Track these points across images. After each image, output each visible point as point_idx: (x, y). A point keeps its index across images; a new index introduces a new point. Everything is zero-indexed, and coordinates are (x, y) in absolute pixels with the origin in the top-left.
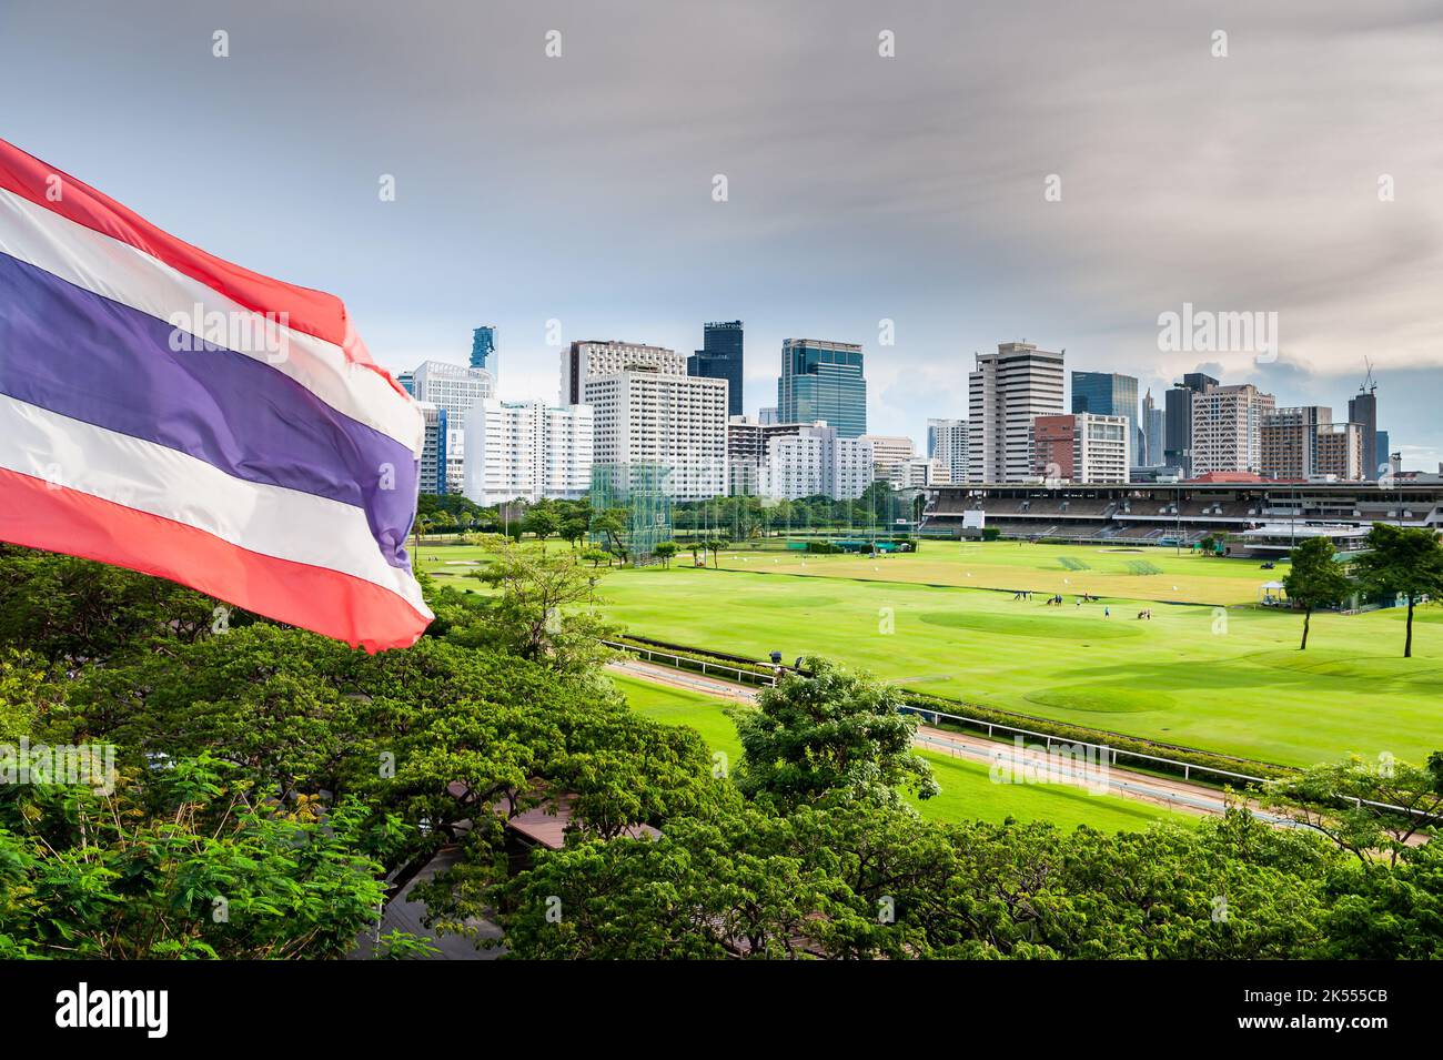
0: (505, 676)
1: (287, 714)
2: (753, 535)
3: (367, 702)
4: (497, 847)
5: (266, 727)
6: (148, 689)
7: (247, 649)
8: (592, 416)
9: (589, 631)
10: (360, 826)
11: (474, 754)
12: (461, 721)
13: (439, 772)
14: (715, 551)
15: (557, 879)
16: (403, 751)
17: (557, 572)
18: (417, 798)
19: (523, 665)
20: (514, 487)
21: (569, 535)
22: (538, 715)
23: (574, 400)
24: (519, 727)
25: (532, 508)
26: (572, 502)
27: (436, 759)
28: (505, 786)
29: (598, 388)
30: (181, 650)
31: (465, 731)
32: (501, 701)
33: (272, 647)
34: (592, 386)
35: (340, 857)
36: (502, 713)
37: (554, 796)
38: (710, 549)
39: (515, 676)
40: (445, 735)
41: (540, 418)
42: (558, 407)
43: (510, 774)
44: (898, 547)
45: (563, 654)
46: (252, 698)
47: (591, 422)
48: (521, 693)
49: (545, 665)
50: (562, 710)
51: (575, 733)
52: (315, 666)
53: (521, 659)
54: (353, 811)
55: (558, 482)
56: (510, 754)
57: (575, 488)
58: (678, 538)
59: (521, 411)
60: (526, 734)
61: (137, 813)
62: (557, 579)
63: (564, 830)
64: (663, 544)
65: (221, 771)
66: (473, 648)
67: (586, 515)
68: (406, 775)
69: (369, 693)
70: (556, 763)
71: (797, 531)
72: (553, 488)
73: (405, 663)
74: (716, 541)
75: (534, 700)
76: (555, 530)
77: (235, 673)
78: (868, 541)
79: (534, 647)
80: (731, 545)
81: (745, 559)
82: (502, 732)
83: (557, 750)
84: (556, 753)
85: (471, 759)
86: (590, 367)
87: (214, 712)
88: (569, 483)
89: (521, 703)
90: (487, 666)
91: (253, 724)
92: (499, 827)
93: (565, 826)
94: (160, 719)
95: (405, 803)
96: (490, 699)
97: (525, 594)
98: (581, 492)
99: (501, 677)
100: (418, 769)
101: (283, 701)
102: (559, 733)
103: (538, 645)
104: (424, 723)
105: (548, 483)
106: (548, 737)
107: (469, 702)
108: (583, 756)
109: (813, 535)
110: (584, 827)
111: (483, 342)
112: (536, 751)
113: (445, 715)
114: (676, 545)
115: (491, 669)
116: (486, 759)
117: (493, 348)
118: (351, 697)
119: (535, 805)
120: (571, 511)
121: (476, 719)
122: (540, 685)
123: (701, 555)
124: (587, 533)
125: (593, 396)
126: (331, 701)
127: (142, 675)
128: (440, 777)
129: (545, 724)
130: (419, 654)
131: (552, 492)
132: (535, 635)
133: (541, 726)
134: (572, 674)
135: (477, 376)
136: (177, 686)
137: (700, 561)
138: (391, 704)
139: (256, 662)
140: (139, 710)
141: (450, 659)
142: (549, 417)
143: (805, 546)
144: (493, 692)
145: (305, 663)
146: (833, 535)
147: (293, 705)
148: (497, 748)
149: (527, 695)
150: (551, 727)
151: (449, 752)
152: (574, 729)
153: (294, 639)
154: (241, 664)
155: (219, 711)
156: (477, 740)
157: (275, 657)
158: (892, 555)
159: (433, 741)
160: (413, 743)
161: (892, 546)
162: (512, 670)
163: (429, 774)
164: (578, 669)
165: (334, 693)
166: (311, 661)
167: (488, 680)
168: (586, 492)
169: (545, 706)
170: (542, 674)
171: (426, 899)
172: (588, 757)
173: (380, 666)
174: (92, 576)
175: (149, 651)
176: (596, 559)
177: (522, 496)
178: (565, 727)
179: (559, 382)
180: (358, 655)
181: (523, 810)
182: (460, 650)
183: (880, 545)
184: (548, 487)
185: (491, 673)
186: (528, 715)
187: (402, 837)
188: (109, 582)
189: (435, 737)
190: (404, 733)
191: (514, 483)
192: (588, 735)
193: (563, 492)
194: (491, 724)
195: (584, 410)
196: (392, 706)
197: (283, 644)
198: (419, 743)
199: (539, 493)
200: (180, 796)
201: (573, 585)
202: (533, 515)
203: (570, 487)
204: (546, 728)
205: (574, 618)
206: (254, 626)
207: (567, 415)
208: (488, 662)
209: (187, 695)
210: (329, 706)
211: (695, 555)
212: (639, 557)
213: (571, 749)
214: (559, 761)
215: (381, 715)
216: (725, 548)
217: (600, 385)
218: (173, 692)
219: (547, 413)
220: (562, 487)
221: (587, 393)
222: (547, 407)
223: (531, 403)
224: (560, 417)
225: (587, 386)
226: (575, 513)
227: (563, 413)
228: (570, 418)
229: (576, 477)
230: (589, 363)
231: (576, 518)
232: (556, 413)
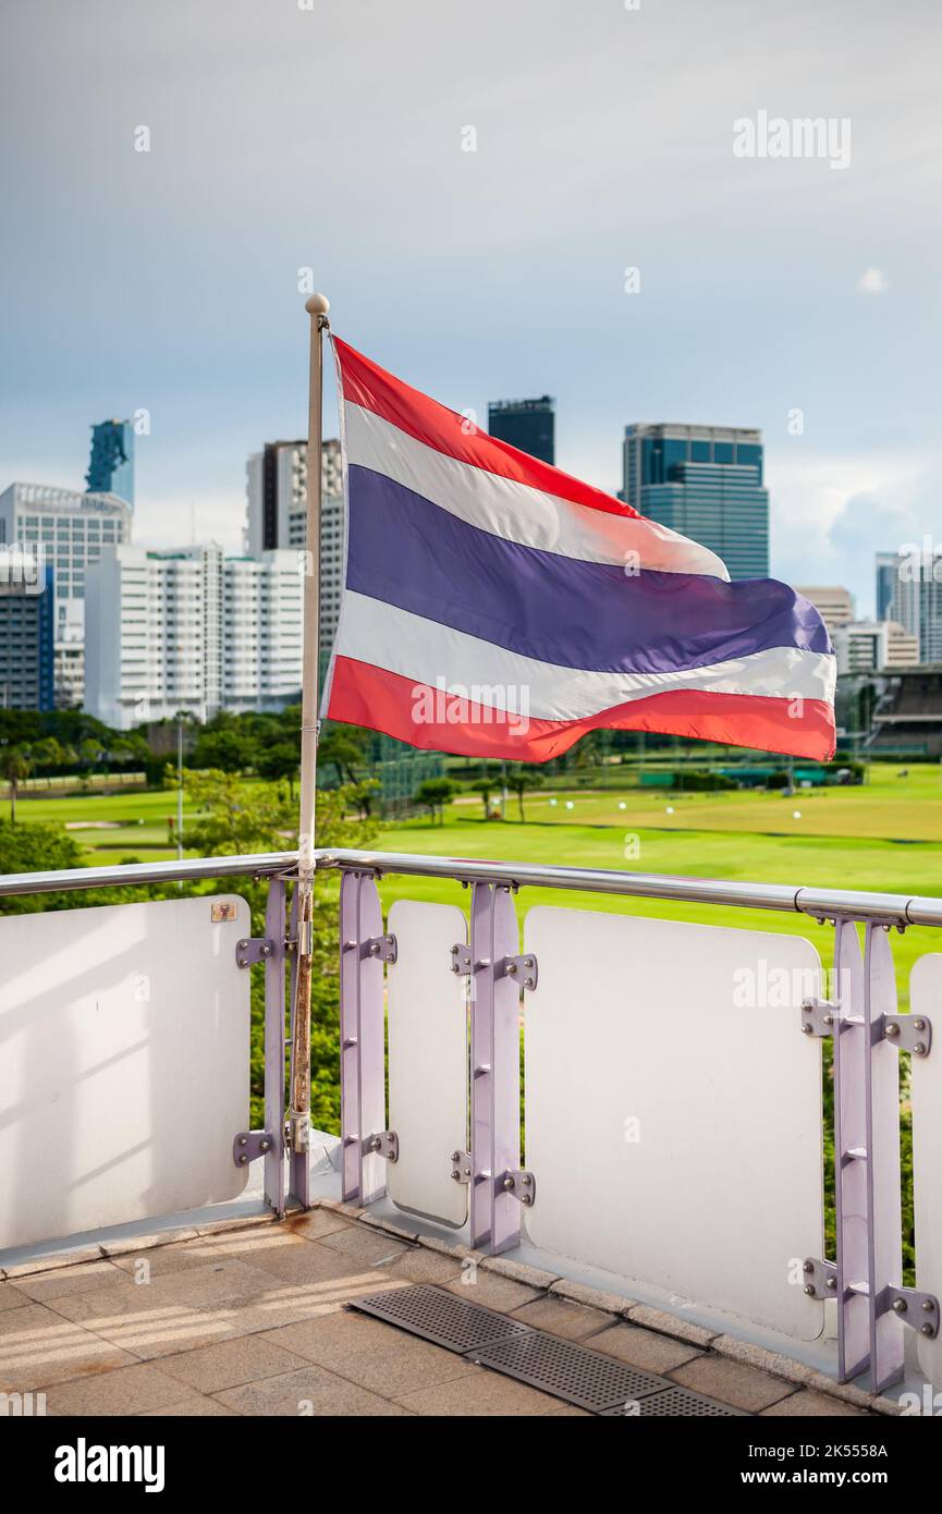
2: (581, 763)
8: (301, 568)
14: (520, 791)
20: (171, 694)
23: (270, 542)
25: (205, 730)
26: (270, 716)
34: (300, 517)
38: (511, 788)
41: (213, 575)
42: (241, 554)
44: (831, 777)
47: (301, 580)
55: (247, 683)
57: (274, 692)
58: (453, 772)
59: (181, 565)
64: (431, 783)
71: (654, 755)
72: (238, 692)
74: (519, 775)
76: (249, 764)
78: (778, 768)
80: (547, 781)
81: (570, 805)
86: (296, 485)
88: (264, 685)
105: (228, 686)
109: (683, 760)
111: (109, 446)
114: (452, 783)
117: (124, 458)
120: (275, 732)
123: (495, 800)
125: (302, 534)
131: (234, 700)
135: (101, 507)
137: (493, 809)
142: (228, 573)
143: (669, 780)
146: (719, 759)
158: (823, 790)
161: (819, 776)
177: (186, 708)
179: (245, 512)
183: (801, 774)
184: (228, 693)
191: (170, 687)
193: (252, 700)
195: (289, 561)
199: (213, 702)
202: (211, 741)
203: (265, 692)
207: (260, 568)
211: (486, 799)
212: (390, 807)
216: (536, 786)
219: (225, 566)
220: (252, 692)
221: (292, 530)
222: (225, 555)
223: (198, 549)
224: (247, 573)
225: (292, 518)
226: (281, 735)
227: (252, 567)
228: (264, 574)
229: (276, 674)
230: (296, 478)
231: (283, 742)
232: (240, 566)
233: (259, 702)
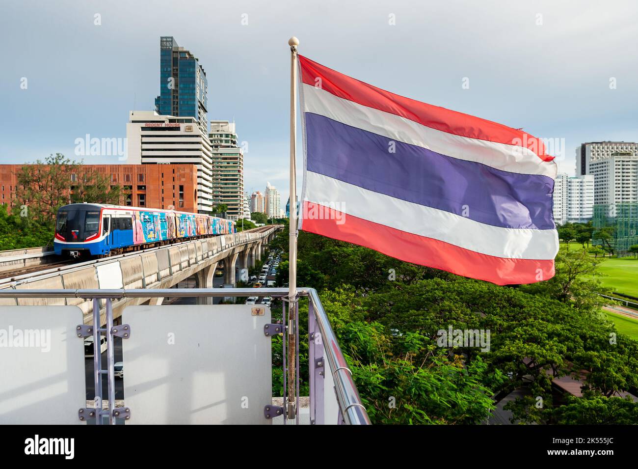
0: (550, 309)
1: (448, 319)
3: (484, 317)
4: (548, 391)
5: (440, 323)
6: (392, 303)
7: (432, 289)
8: (593, 180)
9: (594, 289)
10: (483, 373)
11: (536, 345)
12: (530, 329)
13: (520, 353)
15: (581, 412)
16: (501, 340)
17: (576, 259)
18: (509, 363)
19: (559, 305)
21: (581, 240)
22: (569, 330)
23: (583, 172)
24: (559, 335)
25: (561, 228)
26: (582, 224)
27: (517, 346)
28: (552, 362)
29: (597, 166)
30: (406, 288)
31: (531, 334)
32: (548, 321)
33: (442, 289)
34: (593, 165)
35: (475, 385)
36: (550, 327)
37: (577, 371)
39: (555, 310)
40: (521, 335)
41: (565, 183)
42: (574, 177)
43: (554, 358)
45: (579, 301)
46: (435, 310)
47: (593, 184)
48: (558, 318)
49: (570, 304)
50: (580, 328)
51: (589, 340)
52: (460, 298)
53: (559, 301)
54: (480, 366)
55: (575, 214)
56: (555, 348)
57: (584, 217)
60: (563, 339)
61: (391, 354)
62: (577, 263)
63: (581, 387)
64: (633, 246)
65: (422, 340)
66: (534, 294)
67: (591, 231)
68: (503, 352)
69: (484, 312)
70: (579, 355)
72: (573, 217)
73: (501, 300)
75: (565, 322)
76: (574, 238)
77: (427, 299)
79: (564, 296)
82: (550, 336)
83: (579, 348)
84: (578, 350)
85: (535, 347)
86: (593, 156)
87: (418, 315)
88: (581, 215)
89: (558, 323)
90: (541, 304)
91: (434, 322)
92: (549, 382)
93: (582, 386)
94: (397, 316)
95: (503, 364)
96: (543, 319)
97: (560, 269)
98: (587, 219)
99: (548, 309)
100: (509, 349)
101: (447, 313)
102: (580, 340)
103: (566, 294)
104: (510, 328)
105: (569, 215)
106: (574, 341)
107: (533, 320)
108: (593, 353)
110: (592, 388)
112: (568, 348)
113: (521, 325)
115: (543, 305)
116: (542, 348)
118: (477, 313)
119: (567, 374)
120: (582, 229)
121: (537, 329)
122: (568, 315)
124: (591, 240)
125: (594, 170)
126: (467, 315)
127: (390, 298)
128: (520, 355)
129: (572, 335)
130: (508, 296)
131: (572, 219)
132: (565, 290)
133: (570, 335)
134: (584, 311)
136: (404, 303)
138: (495, 318)
139: (435, 295)
140: (389, 311)
141: (523, 299)
142: (569, 182)
144: (544, 316)
145: (456, 297)
147: (451, 315)
148: (548, 344)
149: (563, 319)
150: (576, 337)
151: (524, 343)
152: (588, 338)
153: (451, 286)
154: (429, 296)
155: (420, 315)
156: (538, 339)
157: (443, 294)
159: (516, 337)
160: (506, 337)
162: (554, 306)
163: (515, 353)
164: (588, 307)
165: (469, 311)
166: (458, 296)
167: (542, 310)
168: (590, 219)
169: (571, 325)
170: (569, 310)
171: (513, 410)
172: (596, 353)
173: (489, 300)
174: (372, 256)
175: (393, 287)
176: (596, 253)
178: (583, 337)
179: (575, 164)
180: (480, 295)
181: (561, 375)
182: (527, 295)
184: (569, 217)
185: (542, 307)
186: (563, 330)
187: (502, 381)
188: (378, 259)
189: (516, 336)
190: (500, 332)
192: (596, 342)
193: (577, 219)
194: (545, 332)
195: (589, 178)
196: (495, 319)
197: (447, 288)
198: (509, 337)
199: (565, 219)
200: (407, 349)
201: (585, 266)
202: (562, 231)
203: (581, 217)
204: (573, 337)
205: (586, 283)
206: (435, 279)
207: (580, 180)
208: (541, 302)
209: (408, 307)
210: (467, 317)
212: (620, 252)
213: (587, 349)
214: (580, 354)
215: (490, 323)
217: (598, 164)
218: (402, 306)
219: (569, 180)
220: (577, 217)
221: (590, 169)
222: (569, 177)
223: (560, 176)
224: (576, 182)
225: (590, 165)
226: (585, 230)
227: (577, 180)
228: (581, 182)
229: (585, 212)
230: (592, 153)
231: (585, 232)
232: (573, 180)
233: (579, 220)
